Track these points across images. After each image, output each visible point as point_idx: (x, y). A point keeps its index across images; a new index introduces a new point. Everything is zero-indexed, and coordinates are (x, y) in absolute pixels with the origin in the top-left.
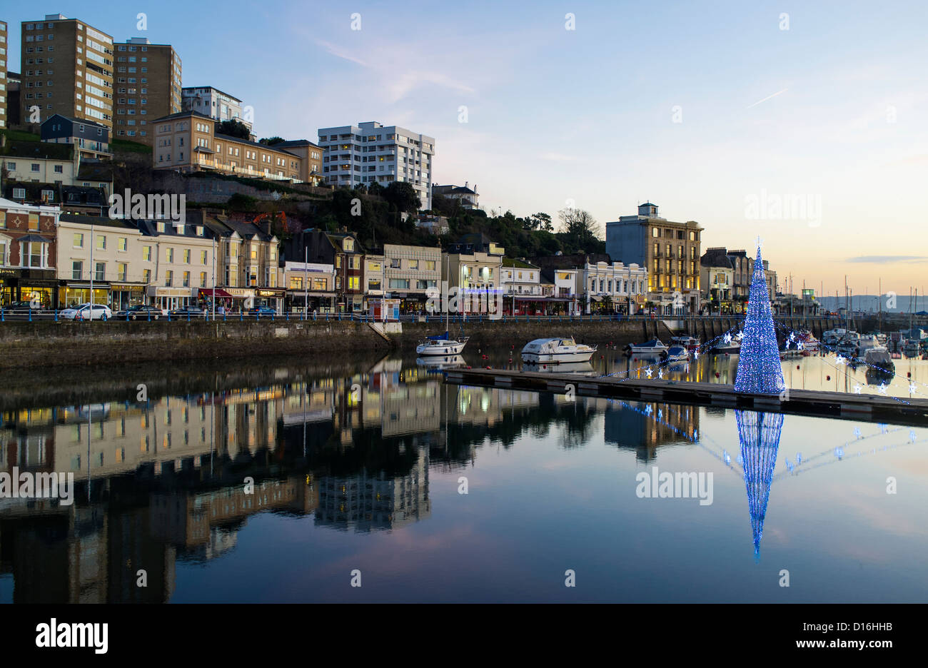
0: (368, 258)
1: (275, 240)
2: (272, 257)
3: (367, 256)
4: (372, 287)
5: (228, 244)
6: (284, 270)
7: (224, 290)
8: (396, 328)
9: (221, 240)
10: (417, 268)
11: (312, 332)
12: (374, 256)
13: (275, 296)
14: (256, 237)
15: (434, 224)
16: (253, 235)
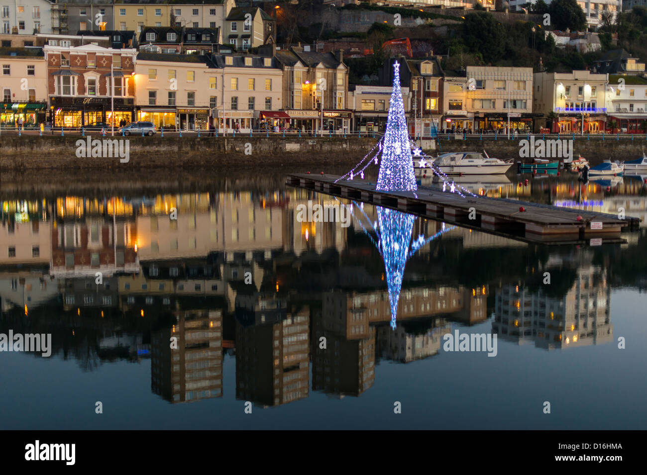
0: (447, 80)
1: (341, 67)
2: (340, 82)
3: (446, 78)
4: (451, 107)
5: (293, 72)
6: (353, 93)
7: (286, 112)
8: (428, 145)
9: (286, 69)
10: (504, 88)
11: (326, 147)
12: (455, 78)
13: (340, 117)
14: (320, 65)
15: (581, 41)
16: (317, 64)
